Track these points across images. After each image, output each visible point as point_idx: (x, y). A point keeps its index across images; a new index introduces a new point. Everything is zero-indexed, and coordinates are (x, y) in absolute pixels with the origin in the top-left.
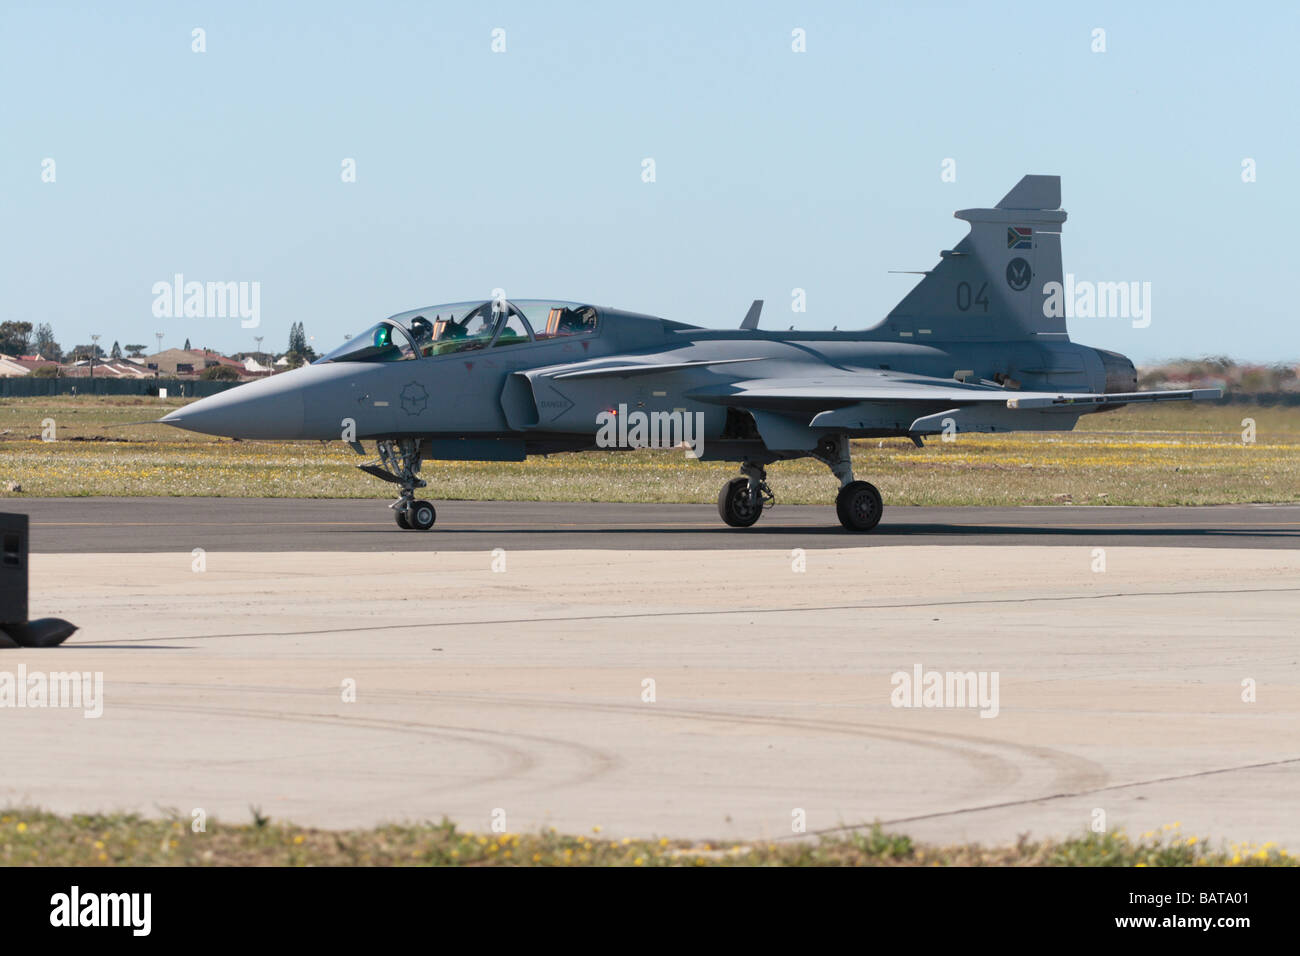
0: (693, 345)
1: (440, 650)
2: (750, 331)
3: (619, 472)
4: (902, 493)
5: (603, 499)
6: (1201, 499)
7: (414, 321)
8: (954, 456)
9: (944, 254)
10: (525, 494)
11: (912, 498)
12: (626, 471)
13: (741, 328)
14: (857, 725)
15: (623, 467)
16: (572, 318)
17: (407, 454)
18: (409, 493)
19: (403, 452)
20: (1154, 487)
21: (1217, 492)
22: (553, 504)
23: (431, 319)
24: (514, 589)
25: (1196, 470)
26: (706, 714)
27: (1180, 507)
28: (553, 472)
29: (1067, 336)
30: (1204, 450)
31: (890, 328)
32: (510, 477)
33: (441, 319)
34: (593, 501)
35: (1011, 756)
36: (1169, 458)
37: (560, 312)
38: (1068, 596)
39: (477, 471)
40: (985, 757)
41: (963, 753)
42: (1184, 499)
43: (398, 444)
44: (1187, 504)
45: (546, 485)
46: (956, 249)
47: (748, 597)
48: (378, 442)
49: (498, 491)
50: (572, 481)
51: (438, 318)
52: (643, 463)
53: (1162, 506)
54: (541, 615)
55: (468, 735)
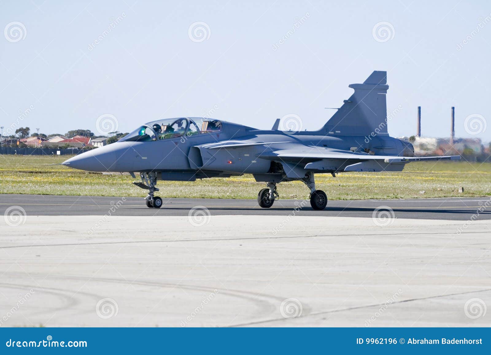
0: (257, 137)
1: (39, 256)
2: (275, 131)
3: (113, 184)
4: (228, 194)
5: (106, 195)
6: (349, 197)
7: (154, 126)
8: (250, 179)
9: (345, 101)
10: (75, 193)
11: (232, 196)
12: (116, 184)
13: (272, 129)
14: (209, 288)
15: (115, 182)
16: (212, 124)
17: (152, 178)
18: (152, 193)
19: (150, 177)
20: (330, 192)
21: (356, 195)
22: (86, 197)
23: (161, 125)
24: (70, 231)
25: (347, 185)
26: (147, 283)
27: (340, 201)
28: (86, 184)
29: (388, 134)
30: (351, 177)
31: (325, 130)
32: (68, 186)
33: (164, 125)
34: (102, 196)
35: (272, 301)
36: (336, 181)
37: (207, 123)
38: (295, 236)
39: (55, 183)
40: (261, 301)
41: (252, 299)
42: (342, 197)
43: (147, 174)
44: (344, 199)
45: (83, 189)
46: (349, 100)
47: (165, 236)
48: (141, 173)
49: (63, 191)
50: (94, 188)
51: (163, 124)
52: (122, 180)
53: (333, 200)
54: (81, 242)
55: (51, 291)
